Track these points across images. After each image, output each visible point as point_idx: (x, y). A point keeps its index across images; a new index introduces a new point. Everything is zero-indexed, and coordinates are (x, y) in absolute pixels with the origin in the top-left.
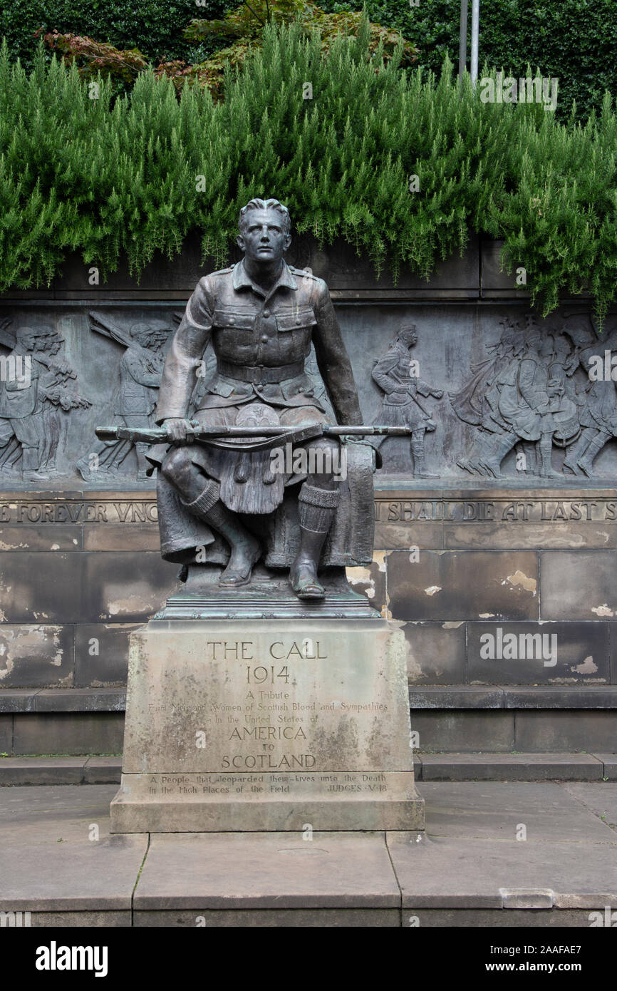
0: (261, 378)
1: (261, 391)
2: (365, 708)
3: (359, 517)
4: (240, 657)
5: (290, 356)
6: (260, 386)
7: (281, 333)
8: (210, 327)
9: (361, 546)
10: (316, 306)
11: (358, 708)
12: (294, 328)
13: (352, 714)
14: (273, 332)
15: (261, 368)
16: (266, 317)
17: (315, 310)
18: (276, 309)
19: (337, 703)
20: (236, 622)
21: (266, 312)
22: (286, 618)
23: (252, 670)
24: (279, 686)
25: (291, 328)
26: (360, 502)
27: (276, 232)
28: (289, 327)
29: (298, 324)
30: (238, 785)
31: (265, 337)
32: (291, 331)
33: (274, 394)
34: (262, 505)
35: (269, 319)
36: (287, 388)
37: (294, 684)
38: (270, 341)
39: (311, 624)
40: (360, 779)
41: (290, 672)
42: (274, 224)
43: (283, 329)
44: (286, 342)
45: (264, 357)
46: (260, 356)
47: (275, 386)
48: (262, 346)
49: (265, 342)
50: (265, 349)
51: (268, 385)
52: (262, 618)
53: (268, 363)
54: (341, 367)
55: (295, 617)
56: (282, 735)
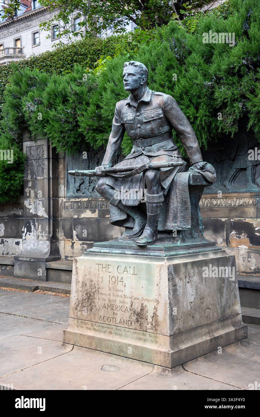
0: (142, 144)
1: (143, 150)
2: (151, 301)
3: (182, 207)
4: (107, 271)
5: (152, 133)
6: (143, 148)
7: (145, 122)
8: (120, 124)
9: (183, 221)
10: (162, 108)
11: (148, 301)
12: (151, 119)
13: (146, 303)
14: (142, 123)
15: (142, 139)
16: (138, 116)
17: (163, 110)
18: (143, 112)
19: (141, 298)
20: (111, 255)
21: (138, 114)
22: (129, 254)
23: (111, 277)
24: (120, 286)
25: (150, 120)
26: (182, 199)
27: (132, 76)
28: (148, 119)
29: (153, 118)
30: (105, 329)
31: (139, 125)
32: (150, 121)
33: (150, 151)
34: (134, 202)
35: (139, 117)
36: (156, 148)
37: (125, 286)
38: (142, 127)
39: (136, 258)
40: (148, 336)
41: (124, 280)
42: (130, 73)
43: (146, 121)
44: (149, 127)
45: (140, 134)
46: (138, 134)
47: (150, 147)
48: (139, 130)
49: (140, 128)
50: (140, 131)
51: (147, 147)
52: (121, 254)
53: (144, 137)
54: (184, 135)
55: (132, 254)
56: (120, 310)
